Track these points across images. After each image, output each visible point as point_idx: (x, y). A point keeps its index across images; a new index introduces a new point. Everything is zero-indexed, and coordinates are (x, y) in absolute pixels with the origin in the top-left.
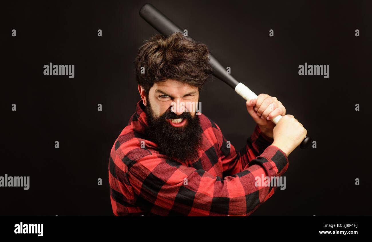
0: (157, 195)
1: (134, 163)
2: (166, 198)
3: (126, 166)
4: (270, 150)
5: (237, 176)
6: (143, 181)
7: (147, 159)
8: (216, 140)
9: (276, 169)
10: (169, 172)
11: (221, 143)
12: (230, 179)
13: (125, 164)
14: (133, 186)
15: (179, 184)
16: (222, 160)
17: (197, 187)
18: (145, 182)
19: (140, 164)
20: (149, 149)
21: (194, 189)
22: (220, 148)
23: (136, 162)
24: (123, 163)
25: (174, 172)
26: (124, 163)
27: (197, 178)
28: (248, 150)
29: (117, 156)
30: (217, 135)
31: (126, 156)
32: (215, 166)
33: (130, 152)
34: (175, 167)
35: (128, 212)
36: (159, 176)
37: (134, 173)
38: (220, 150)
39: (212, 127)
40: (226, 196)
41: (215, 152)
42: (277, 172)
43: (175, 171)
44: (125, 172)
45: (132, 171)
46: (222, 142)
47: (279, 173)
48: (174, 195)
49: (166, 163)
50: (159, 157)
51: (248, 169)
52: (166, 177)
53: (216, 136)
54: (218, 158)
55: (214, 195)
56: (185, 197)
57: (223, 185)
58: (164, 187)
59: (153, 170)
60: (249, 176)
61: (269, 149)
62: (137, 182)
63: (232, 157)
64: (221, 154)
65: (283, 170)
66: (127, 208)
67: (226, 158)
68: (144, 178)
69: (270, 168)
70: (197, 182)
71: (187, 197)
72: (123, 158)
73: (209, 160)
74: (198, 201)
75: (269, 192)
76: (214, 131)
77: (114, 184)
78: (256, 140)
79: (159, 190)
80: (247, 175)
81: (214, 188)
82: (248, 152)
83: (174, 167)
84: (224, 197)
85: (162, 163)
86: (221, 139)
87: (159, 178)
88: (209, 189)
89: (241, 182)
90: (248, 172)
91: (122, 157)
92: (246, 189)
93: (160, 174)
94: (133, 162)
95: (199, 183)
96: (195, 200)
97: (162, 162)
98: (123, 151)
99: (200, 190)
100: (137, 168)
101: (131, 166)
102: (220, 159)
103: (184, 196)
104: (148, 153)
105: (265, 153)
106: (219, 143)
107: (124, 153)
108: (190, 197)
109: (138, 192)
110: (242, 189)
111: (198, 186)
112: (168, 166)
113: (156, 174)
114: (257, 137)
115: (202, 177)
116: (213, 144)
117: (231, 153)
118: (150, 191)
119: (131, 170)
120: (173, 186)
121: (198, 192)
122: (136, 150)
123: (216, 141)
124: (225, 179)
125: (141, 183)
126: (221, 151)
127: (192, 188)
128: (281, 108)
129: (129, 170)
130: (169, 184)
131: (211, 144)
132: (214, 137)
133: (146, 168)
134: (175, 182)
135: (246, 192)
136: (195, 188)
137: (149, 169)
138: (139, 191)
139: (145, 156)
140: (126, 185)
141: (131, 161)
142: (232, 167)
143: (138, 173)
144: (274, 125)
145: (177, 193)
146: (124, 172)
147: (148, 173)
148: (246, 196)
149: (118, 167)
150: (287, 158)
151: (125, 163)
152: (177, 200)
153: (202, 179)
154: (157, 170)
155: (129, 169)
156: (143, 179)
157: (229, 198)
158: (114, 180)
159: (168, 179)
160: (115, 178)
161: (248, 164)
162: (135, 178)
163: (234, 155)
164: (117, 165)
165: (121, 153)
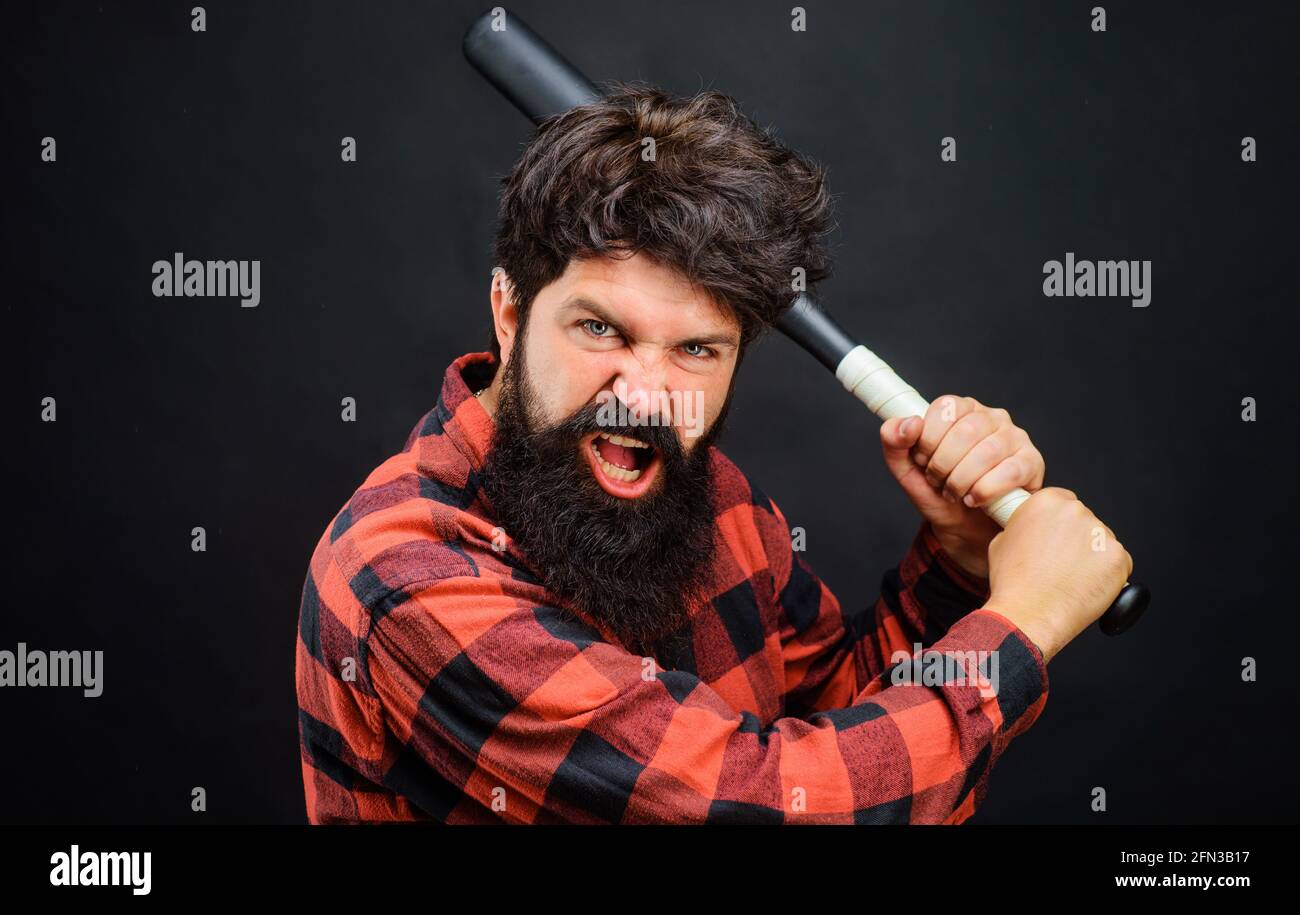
0: (477, 751)
1: (397, 602)
2: (512, 772)
3: (363, 610)
4: (978, 630)
5: (828, 720)
6: (428, 682)
7: (457, 590)
8: (765, 558)
9: (995, 711)
10: (542, 659)
11: (783, 576)
12: (799, 734)
13: (360, 600)
14: (384, 698)
15: (575, 718)
16: (784, 643)
17: (654, 745)
18: (433, 690)
19: (423, 608)
20: (472, 551)
21: (636, 752)
22: (780, 595)
23: (408, 597)
24: (353, 595)
25: (561, 665)
26: (357, 595)
27: (660, 706)
28: (882, 618)
29: (332, 566)
30: (768, 538)
31: (367, 568)
32: (749, 662)
33: (386, 551)
34: (570, 644)
35: (357, 813)
36: (495, 672)
37: (394, 644)
38: (777, 604)
39: (754, 504)
40: (770, 804)
41: (756, 606)
42: (997, 727)
43: (569, 663)
44: (356, 635)
45: (384, 634)
46: (790, 570)
47: (1007, 729)
48: (549, 763)
49: (536, 624)
50: (507, 590)
51: (879, 699)
52: (526, 681)
53: (764, 542)
54: (768, 635)
55: (718, 788)
56: (594, 778)
57: (765, 752)
58: (510, 722)
59: (472, 640)
60: (879, 728)
61: (975, 625)
62: (401, 684)
63: (823, 637)
64: (780, 618)
65: (1021, 719)
66: (353, 797)
67: (800, 638)
68: (432, 672)
69: (971, 705)
70: (656, 724)
71: (603, 783)
72: (355, 573)
73: (726, 634)
74: (645, 804)
75: (957, 805)
76: (759, 523)
77: (312, 687)
78: (916, 580)
79: (487, 730)
80: (869, 724)
81: (725, 763)
82: (883, 626)
83: (568, 642)
84: (761, 805)
85: (518, 618)
86: (786, 559)
87: (492, 681)
88: (701, 760)
89: (843, 750)
90: (876, 711)
91: (353, 569)
92: (858, 785)
93: (500, 663)
94: (394, 596)
95: (664, 730)
96: (634, 799)
97: (515, 614)
98: (360, 545)
99: (664, 761)
100: (407, 624)
101: (385, 613)
102: (774, 639)
103: (590, 776)
104: (465, 567)
105: (953, 637)
106: (775, 574)
107: (364, 556)
108: (614, 783)
109: (400, 729)
110: (845, 781)
111: (656, 739)
112: (540, 635)
113: (485, 660)
114: (923, 570)
115: (681, 703)
116: (749, 574)
117: (824, 619)
118: (450, 732)
119: (380, 629)
120: (549, 725)
121: (651, 765)
122: (415, 550)
123: (762, 562)
124: (778, 730)
125: (419, 692)
126: (781, 608)
127: (629, 747)
128: (1027, 456)
129: (371, 629)
130: (534, 713)
131: (741, 571)
132: (758, 547)
133: (443, 628)
134: (559, 709)
135: (857, 798)
136: (644, 747)
137: (454, 633)
138: (407, 726)
139: (449, 577)
140: (355, 693)
141: (385, 589)
142: (818, 677)
143: (407, 646)
144: (995, 527)
145: (564, 757)
146: (355, 633)
147: (449, 653)
148: (855, 812)
149: (332, 613)
150: (1045, 673)
151: (359, 596)
152: (559, 787)
153: (680, 711)
154: (489, 646)
155: (373, 623)
156: (427, 677)
157: (783, 813)
158: (311, 671)
159: (529, 691)
160: (317, 662)
161: (880, 676)
162: (393, 664)
163: (834, 631)
164: (329, 604)
165: (349, 553)
